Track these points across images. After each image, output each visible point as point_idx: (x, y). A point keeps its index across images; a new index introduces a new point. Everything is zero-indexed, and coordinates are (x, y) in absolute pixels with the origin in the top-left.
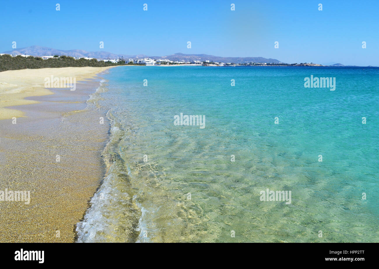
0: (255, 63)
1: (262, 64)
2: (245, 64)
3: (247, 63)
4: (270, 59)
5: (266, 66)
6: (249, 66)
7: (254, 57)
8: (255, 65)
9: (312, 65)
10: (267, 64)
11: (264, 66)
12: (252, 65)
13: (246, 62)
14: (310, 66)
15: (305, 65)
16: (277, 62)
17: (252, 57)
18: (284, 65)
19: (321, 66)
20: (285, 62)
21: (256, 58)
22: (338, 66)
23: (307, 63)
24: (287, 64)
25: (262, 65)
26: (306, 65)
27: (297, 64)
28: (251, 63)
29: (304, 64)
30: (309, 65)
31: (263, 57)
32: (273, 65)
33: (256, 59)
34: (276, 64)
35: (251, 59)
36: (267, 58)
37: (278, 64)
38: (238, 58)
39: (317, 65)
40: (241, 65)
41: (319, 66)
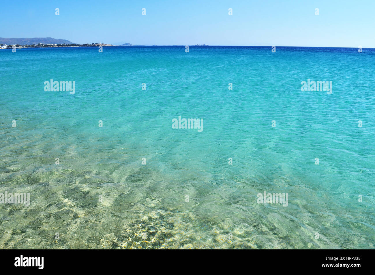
0: (44, 44)
1: (52, 45)
2: (33, 46)
3: (34, 45)
4: (60, 40)
5: (57, 47)
6: (37, 47)
7: (41, 37)
8: (44, 46)
10: (58, 45)
11: (54, 47)
12: (41, 46)
13: (33, 43)
16: (68, 42)
17: (39, 38)
18: (75, 45)
20: (77, 43)
21: (44, 38)
23: (99, 43)
24: (78, 45)
25: (52, 47)
27: (88, 44)
28: (39, 44)
29: (96, 45)
30: (101, 45)
31: (52, 38)
32: (64, 46)
33: (45, 40)
34: (67, 45)
35: (39, 40)
36: (57, 39)
37: (69, 45)
38: (24, 39)
40: (27, 46)
41: (111, 46)
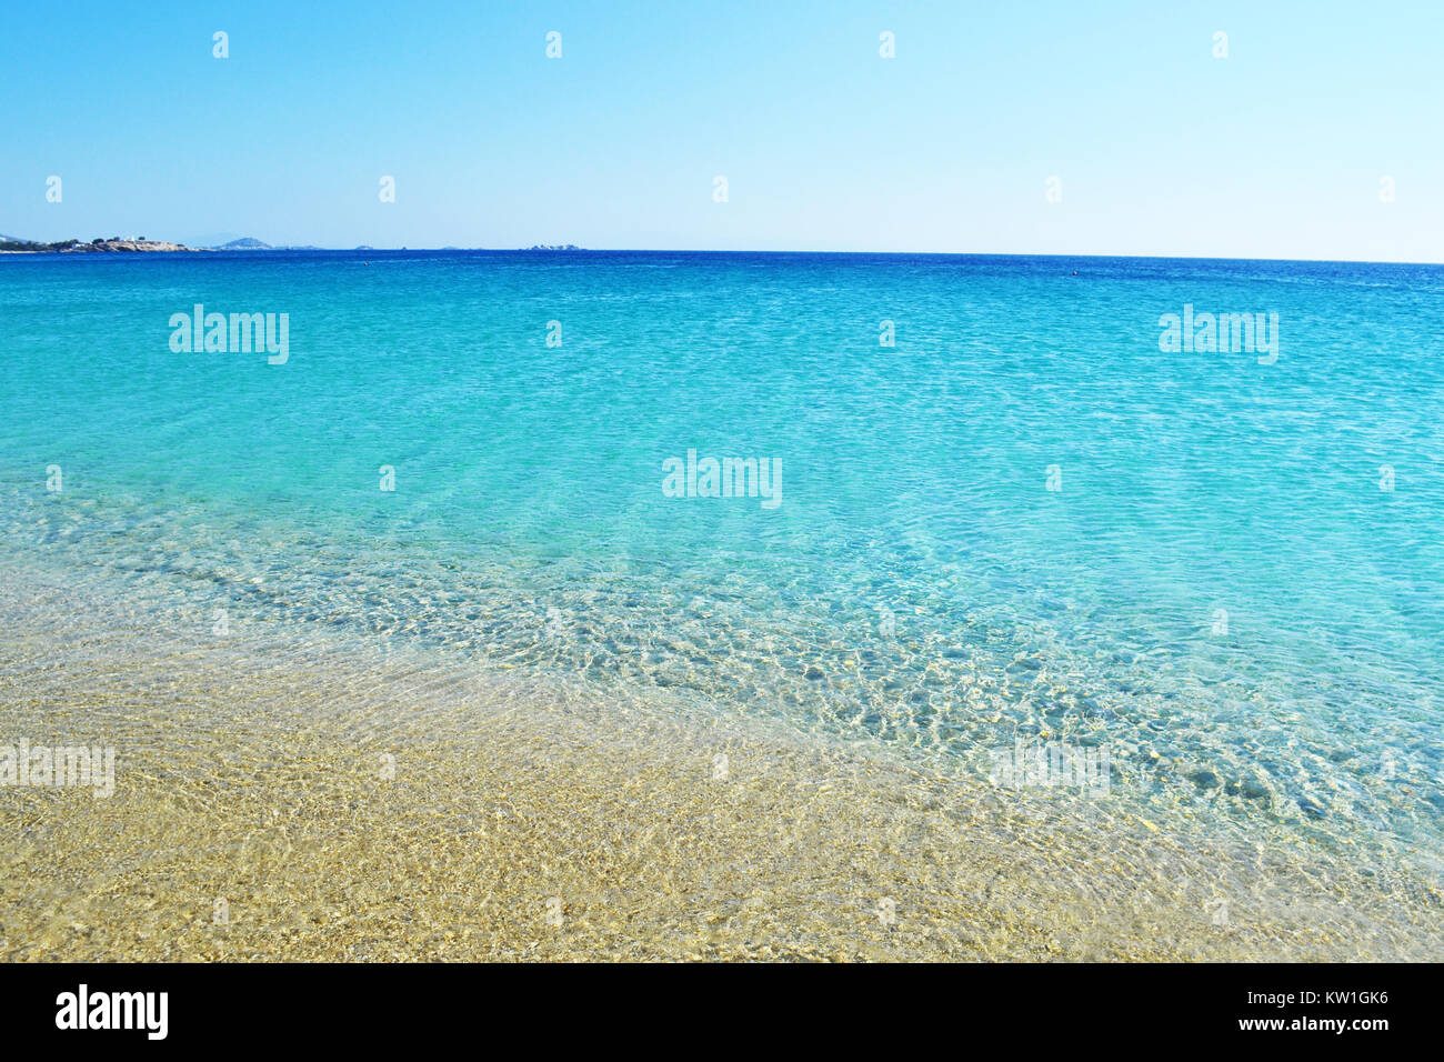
9: (145, 247)
14: (138, 250)
15: (114, 246)
19: (182, 248)
22: (246, 248)
23: (124, 238)
26: (119, 248)
27: (76, 242)
29: (111, 244)
30: (131, 247)
39: (167, 244)
41: (175, 252)
